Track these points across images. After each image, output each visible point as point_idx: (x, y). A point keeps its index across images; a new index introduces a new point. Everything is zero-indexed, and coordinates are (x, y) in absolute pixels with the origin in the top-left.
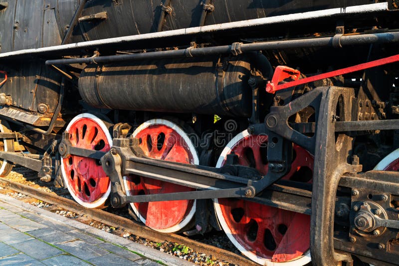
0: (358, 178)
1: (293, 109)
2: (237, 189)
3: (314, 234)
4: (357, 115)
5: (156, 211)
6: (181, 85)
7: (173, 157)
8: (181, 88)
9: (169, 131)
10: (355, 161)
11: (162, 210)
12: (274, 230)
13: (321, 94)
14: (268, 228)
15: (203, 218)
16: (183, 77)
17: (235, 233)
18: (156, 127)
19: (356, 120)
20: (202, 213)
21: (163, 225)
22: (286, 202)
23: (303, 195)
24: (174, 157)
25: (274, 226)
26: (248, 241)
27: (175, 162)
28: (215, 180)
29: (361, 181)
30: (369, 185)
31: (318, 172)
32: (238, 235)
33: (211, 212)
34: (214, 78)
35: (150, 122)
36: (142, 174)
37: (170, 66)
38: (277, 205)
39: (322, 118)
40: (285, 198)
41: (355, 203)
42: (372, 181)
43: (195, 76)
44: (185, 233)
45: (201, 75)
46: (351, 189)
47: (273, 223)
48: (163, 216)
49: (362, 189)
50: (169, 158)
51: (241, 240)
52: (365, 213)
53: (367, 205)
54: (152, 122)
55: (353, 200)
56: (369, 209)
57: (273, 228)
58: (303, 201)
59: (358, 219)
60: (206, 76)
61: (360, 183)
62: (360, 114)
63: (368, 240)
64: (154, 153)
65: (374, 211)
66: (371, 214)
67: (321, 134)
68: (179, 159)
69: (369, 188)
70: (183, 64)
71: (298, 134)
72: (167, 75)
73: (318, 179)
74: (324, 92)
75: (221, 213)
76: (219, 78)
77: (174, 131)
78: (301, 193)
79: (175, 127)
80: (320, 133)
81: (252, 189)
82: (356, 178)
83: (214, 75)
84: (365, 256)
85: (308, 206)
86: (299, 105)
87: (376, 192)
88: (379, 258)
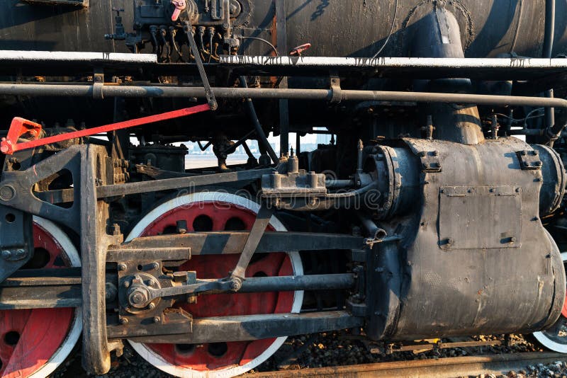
0: (124, 250)
1: (39, 174)
3: (89, 326)
4: (113, 176)
10: (116, 230)
13: (79, 155)
19: (113, 183)
22: (26, 299)
29: (128, 252)
30: (137, 255)
31: (87, 250)
38: (13, 306)
39: (86, 183)
40: (22, 294)
41: (124, 278)
42: (141, 250)
46: (116, 263)
49: (131, 260)
52: (139, 287)
53: (139, 277)
55: (120, 276)
56: (142, 281)
58: (51, 292)
59: (133, 296)
61: (127, 255)
62: (116, 176)
63: (141, 317)
65: (147, 283)
66: (145, 286)
67: (87, 203)
69: (138, 258)
71: (49, 206)
73: (88, 258)
74: (83, 151)
78: (48, 281)
80: (85, 202)
82: (121, 250)
84: (140, 336)
85: (59, 296)
86: (49, 169)
87: (146, 262)
88: (155, 333)
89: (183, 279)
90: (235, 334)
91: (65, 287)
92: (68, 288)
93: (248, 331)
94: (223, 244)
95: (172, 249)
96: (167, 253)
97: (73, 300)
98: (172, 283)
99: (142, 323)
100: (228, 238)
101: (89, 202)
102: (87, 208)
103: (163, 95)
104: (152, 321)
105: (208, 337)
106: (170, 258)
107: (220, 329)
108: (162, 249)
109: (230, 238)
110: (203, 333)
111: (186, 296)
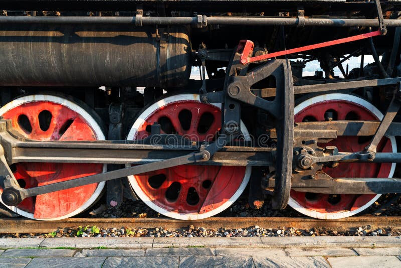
1: (256, 78)
2: (191, 155)
5: (51, 199)
6: (108, 56)
7: (72, 135)
8: (108, 59)
9: (56, 108)
11: (60, 196)
12: (199, 187)
14: (193, 186)
15: (116, 193)
16: (108, 47)
17: (153, 199)
18: (35, 105)
20: (115, 188)
21: (63, 212)
22: (227, 160)
23: (246, 150)
24: (74, 135)
25: (200, 183)
26: (169, 203)
27: (76, 140)
28: (148, 152)
30: (302, 134)
31: (288, 129)
32: (158, 200)
33: (124, 185)
34: (153, 50)
35: (24, 99)
36: (41, 160)
37: (85, 34)
38: (221, 163)
39: (288, 84)
40: (226, 156)
42: (305, 131)
43: (128, 46)
44: (91, 213)
45: (135, 45)
47: (199, 181)
48: (62, 202)
49: (298, 137)
50: (66, 138)
51: (161, 204)
52: (306, 155)
53: (305, 149)
54: (29, 99)
56: (307, 152)
57: (198, 185)
58: (243, 156)
59: (304, 161)
60: (143, 47)
63: (302, 174)
64: (37, 135)
65: (310, 153)
68: (81, 136)
69: (302, 136)
70: (104, 33)
72: (84, 44)
74: (284, 64)
75: (137, 184)
76: (161, 49)
77: (65, 108)
79: (66, 103)
80: (288, 97)
81: (207, 153)
83: (153, 46)
84: (301, 187)
85: (247, 159)
86: (262, 75)
87: (307, 139)
88: (310, 186)
89: (331, 152)
90: (361, 189)
91: (252, 153)
92: (254, 154)
93: (370, 188)
94: (359, 129)
95: (326, 131)
96: (322, 134)
97: (257, 161)
98: (324, 153)
99: (302, 179)
100: (362, 126)
101: (290, 97)
102: (289, 101)
103: (344, 25)
104: (310, 177)
105: (343, 191)
106: (323, 137)
107: (352, 185)
108: (319, 131)
109: (364, 125)
110: (340, 187)
111: (332, 163)
